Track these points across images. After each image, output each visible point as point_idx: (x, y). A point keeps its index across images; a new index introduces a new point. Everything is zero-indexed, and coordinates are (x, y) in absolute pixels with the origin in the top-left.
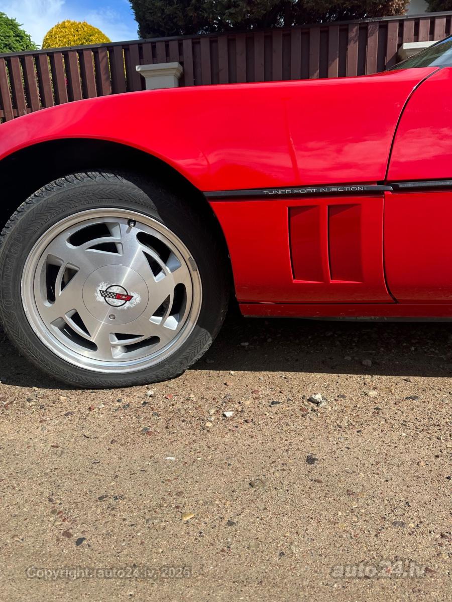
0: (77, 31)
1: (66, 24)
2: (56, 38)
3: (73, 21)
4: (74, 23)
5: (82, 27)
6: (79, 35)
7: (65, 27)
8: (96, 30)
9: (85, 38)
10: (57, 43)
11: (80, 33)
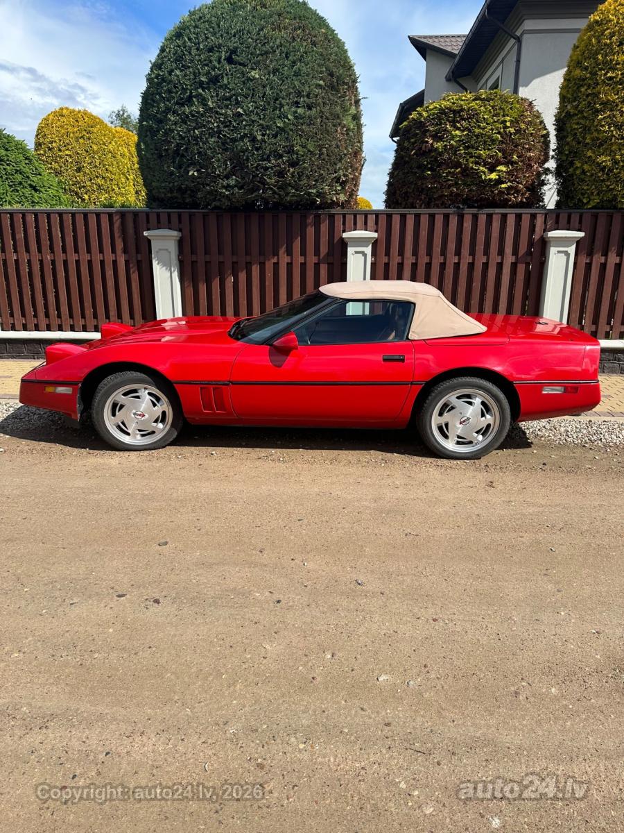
0: (77, 121)
1: (65, 111)
2: (53, 127)
3: (72, 108)
4: (74, 111)
5: (83, 117)
6: (78, 126)
7: (63, 116)
8: (97, 120)
9: (86, 130)
10: (54, 134)
11: (80, 123)
